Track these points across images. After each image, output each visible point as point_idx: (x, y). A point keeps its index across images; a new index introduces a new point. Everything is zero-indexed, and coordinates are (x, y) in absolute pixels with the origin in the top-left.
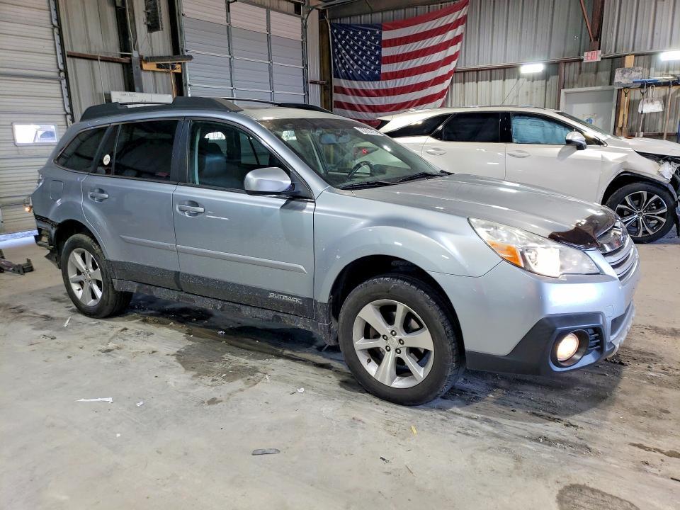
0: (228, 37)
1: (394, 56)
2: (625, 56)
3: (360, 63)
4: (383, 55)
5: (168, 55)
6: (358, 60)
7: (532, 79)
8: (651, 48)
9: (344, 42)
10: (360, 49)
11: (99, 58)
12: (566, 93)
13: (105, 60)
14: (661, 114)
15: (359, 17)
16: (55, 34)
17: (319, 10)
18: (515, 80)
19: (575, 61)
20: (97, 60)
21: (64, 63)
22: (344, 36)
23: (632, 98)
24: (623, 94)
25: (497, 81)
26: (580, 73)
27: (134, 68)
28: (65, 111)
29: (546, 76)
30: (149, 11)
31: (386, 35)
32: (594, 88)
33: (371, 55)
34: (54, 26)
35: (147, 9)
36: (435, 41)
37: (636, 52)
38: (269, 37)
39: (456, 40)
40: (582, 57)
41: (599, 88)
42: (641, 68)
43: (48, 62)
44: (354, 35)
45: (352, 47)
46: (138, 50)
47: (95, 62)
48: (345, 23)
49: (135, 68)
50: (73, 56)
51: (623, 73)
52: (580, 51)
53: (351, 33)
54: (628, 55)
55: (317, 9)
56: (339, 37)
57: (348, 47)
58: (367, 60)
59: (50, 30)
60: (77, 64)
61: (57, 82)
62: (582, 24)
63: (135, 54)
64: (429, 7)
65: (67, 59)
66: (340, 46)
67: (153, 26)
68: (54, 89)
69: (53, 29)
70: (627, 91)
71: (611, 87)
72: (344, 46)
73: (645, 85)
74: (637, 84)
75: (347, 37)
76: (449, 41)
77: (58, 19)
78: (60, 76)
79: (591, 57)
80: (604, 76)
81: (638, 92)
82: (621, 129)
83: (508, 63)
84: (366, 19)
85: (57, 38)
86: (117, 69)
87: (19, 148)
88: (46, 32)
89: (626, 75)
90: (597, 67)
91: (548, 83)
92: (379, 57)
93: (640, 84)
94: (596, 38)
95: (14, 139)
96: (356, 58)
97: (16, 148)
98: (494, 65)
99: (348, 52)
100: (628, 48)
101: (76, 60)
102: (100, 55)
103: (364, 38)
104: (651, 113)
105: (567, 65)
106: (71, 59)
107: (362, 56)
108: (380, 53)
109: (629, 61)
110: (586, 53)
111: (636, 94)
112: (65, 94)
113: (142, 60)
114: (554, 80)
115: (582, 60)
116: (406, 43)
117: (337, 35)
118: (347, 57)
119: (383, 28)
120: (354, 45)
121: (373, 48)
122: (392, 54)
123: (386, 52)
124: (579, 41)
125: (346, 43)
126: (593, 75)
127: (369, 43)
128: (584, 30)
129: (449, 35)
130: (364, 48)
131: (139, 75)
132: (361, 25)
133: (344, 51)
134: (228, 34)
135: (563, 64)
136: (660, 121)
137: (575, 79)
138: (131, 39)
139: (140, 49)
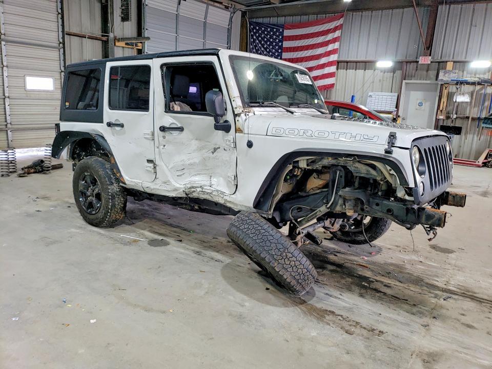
0: (177, 21)
1: (291, 48)
2: (446, 62)
3: (268, 50)
4: (284, 46)
5: (133, 37)
6: (267, 48)
7: (384, 71)
8: (465, 58)
9: (257, 35)
10: (268, 40)
11: (87, 37)
12: (406, 83)
13: (91, 38)
14: (469, 104)
15: (269, 19)
16: (59, 18)
17: (242, 11)
18: (373, 71)
19: (414, 62)
20: (86, 37)
21: (63, 38)
22: (258, 31)
23: (450, 91)
24: (444, 88)
25: (360, 70)
26: (417, 70)
27: (109, 44)
28: (61, 69)
29: (393, 70)
30: (123, 8)
31: (287, 33)
32: (425, 82)
33: (276, 45)
34: (59, 13)
35: (122, 7)
36: (321, 39)
37: (455, 60)
38: (205, 23)
39: (334, 40)
40: (418, 60)
41: (428, 82)
42: (457, 71)
43: (53, 37)
44: (265, 31)
45: (263, 39)
46: (114, 33)
47: (84, 39)
48: (259, 22)
49: (111, 44)
50: (69, 34)
51: (445, 73)
52: (417, 56)
53: (263, 29)
54: (449, 61)
55: (240, 11)
56: (255, 31)
57: (260, 39)
58: (273, 48)
59: (56, 15)
60: (71, 39)
61: (57, 50)
62: (420, 39)
63: (111, 35)
64: (317, 16)
65: (66, 36)
66: (255, 37)
67: (125, 18)
68: (55, 55)
69: (58, 15)
70: (446, 85)
71: (436, 82)
72: (257, 38)
73: (460, 83)
74: (454, 82)
75: (260, 32)
76: (329, 41)
77: (62, 9)
78: (59, 46)
79: (425, 60)
80: (432, 73)
81: (454, 87)
82: (441, 111)
83: (368, 59)
84: (274, 20)
85: (60, 21)
86: (98, 44)
87: (28, 92)
88: (53, 17)
89: (446, 75)
90: (428, 68)
91: (395, 75)
92: (281, 47)
93: (455, 82)
94: (429, 48)
95: (25, 87)
96: (265, 46)
97: (25, 92)
98: (359, 59)
99: (260, 42)
100: (449, 56)
101: (72, 37)
102: (88, 34)
103: (272, 33)
104: (462, 102)
105: (408, 64)
106: (68, 36)
107: (269, 45)
108: (282, 45)
109: (450, 66)
110: (421, 58)
111: (453, 89)
112: (62, 58)
113: (116, 39)
114: (399, 73)
115: (418, 62)
116: (300, 39)
117: (253, 29)
118: (260, 45)
119: (285, 27)
120: (264, 37)
121: (277, 40)
122: (290, 46)
123: (286, 44)
124: (417, 48)
125: (259, 36)
126: (425, 72)
127: (274, 37)
128: (421, 42)
129: (330, 37)
130: (271, 40)
131: (113, 49)
132: (270, 24)
133: (257, 41)
134: (177, 19)
135: (405, 63)
136: (468, 108)
137: (413, 75)
138: (110, 25)
139: (115, 32)
